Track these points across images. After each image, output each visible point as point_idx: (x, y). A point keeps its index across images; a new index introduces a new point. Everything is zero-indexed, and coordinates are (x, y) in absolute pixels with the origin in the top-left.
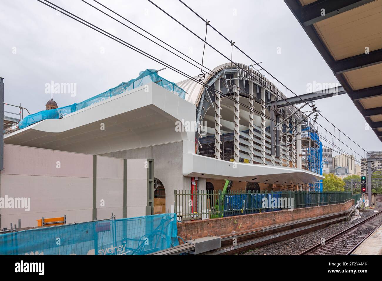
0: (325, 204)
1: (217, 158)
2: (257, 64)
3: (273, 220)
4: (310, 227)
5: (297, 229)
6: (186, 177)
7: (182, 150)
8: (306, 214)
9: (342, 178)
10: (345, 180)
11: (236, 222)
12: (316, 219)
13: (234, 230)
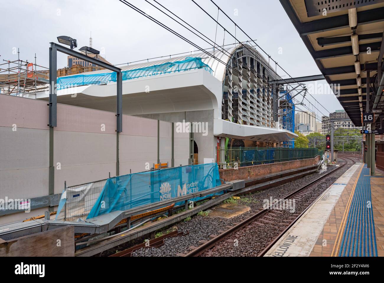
0: (301, 158)
1: (229, 121)
2: (252, 40)
3: (270, 170)
4: (293, 176)
5: (285, 177)
6: (215, 136)
7: (213, 116)
8: (290, 166)
9: (305, 134)
10: (308, 137)
11: (249, 170)
12: (297, 170)
13: (249, 176)
